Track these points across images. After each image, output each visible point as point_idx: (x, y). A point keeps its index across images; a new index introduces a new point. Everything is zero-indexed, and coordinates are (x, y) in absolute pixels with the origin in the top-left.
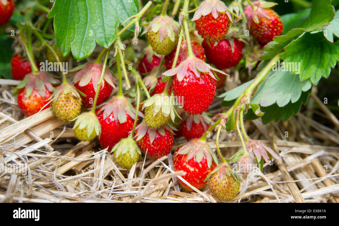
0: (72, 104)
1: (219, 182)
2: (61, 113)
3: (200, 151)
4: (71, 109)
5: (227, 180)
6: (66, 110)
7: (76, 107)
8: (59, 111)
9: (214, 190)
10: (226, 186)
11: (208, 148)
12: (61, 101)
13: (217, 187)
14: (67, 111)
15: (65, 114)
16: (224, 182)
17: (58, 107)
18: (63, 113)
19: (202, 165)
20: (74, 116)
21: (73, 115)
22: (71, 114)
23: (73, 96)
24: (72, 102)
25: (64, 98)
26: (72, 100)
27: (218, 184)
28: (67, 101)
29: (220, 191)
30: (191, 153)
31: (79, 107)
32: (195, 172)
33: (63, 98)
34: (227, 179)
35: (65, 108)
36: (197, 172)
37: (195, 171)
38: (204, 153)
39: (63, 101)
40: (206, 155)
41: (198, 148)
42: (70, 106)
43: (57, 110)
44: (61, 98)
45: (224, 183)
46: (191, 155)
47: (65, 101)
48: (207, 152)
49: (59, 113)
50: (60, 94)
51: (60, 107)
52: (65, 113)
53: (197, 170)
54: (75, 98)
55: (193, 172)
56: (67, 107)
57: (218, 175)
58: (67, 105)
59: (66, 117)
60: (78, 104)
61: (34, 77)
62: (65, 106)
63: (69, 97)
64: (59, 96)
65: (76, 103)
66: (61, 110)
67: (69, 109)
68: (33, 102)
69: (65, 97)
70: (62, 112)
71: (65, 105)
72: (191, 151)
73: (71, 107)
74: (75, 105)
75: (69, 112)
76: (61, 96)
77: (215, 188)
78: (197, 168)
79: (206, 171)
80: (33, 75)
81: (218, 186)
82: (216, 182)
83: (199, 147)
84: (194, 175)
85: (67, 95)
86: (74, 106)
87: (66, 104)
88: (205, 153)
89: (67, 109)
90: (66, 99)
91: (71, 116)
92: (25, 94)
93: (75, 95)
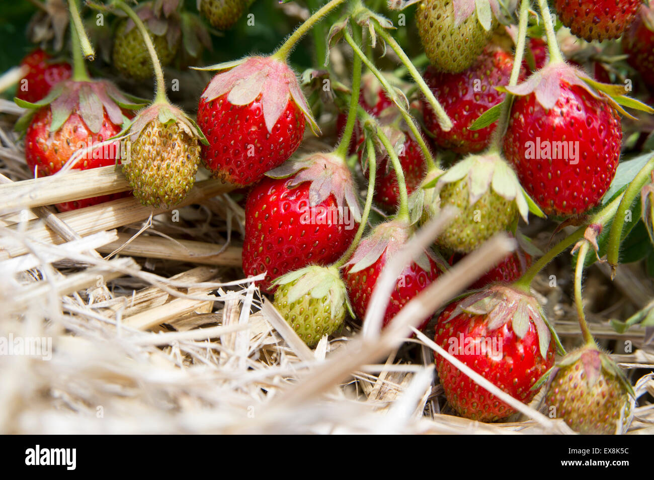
0: (175, 156)
1: (582, 388)
2: (146, 176)
3: (521, 311)
4: (172, 168)
5: (605, 387)
6: (158, 169)
7: (187, 164)
8: (140, 170)
9: (565, 413)
10: (602, 401)
11: (538, 308)
12: (147, 142)
13: (576, 404)
14: (162, 172)
15: (156, 180)
16: (597, 391)
17: (140, 159)
18: (152, 176)
19: (525, 348)
20: (178, 188)
21: (177, 186)
22: (172, 181)
23: (184, 133)
24: (177, 148)
25: (157, 134)
26: (180, 146)
27: (582, 395)
28: (165, 144)
29: (584, 416)
30: (497, 314)
31: (193, 165)
32: (505, 366)
33: (154, 135)
34: (604, 384)
35: (156, 163)
36: (509, 365)
37: (503, 363)
38: (530, 318)
39: (154, 144)
40: (536, 323)
41: (513, 302)
42: (172, 159)
43: (136, 166)
44: (149, 136)
45: (598, 395)
46: (497, 318)
47: (160, 144)
48: (536, 315)
49: (138, 176)
50: (147, 125)
51: (145, 160)
52: (156, 176)
53: (510, 361)
54: (186, 139)
55: (497, 364)
56: (162, 160)
57: (581, 371)
58: (165, 155)
59: (158, 187)
60: (192, 157)
61: (76, 87)
62: (159, 158)
63: (171, 135)
64: (145, 129)
65: (187, 153)
66: (147, 168)
67: (168, 165)
68: (65, 145)
69: (159, 132)
70: (148, 173)
71: (158, 154)
72: (497, 308)
73: (173, 161)
74: (185, 159)
75: (167, 176)
76: (149, 129)
77: (569, 405)
78: (509, 355)
79: (532, 366)
80: (74, 82)
81: (578, 400)
82: (575, 387)
83: (516, 301)
84: (498, 374)
85: (165, 130)
86: (181, 159)
87: (162, 152)
88: (532, 317)
89: (164, 165)
90: (162, 139)
91: (172, 186)
92: (49, 123)
93: (187, 131)
